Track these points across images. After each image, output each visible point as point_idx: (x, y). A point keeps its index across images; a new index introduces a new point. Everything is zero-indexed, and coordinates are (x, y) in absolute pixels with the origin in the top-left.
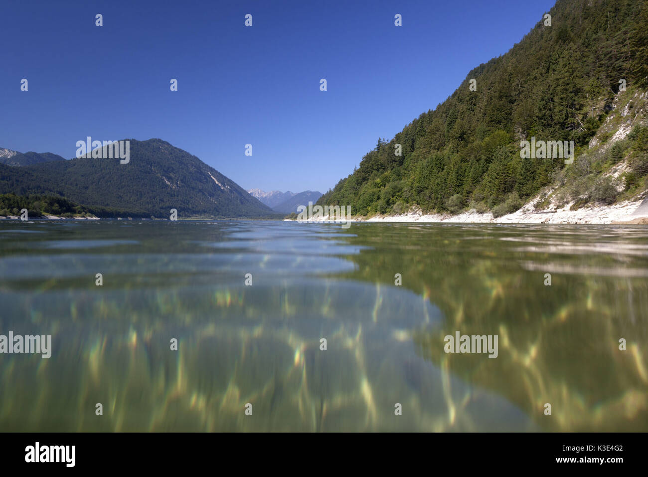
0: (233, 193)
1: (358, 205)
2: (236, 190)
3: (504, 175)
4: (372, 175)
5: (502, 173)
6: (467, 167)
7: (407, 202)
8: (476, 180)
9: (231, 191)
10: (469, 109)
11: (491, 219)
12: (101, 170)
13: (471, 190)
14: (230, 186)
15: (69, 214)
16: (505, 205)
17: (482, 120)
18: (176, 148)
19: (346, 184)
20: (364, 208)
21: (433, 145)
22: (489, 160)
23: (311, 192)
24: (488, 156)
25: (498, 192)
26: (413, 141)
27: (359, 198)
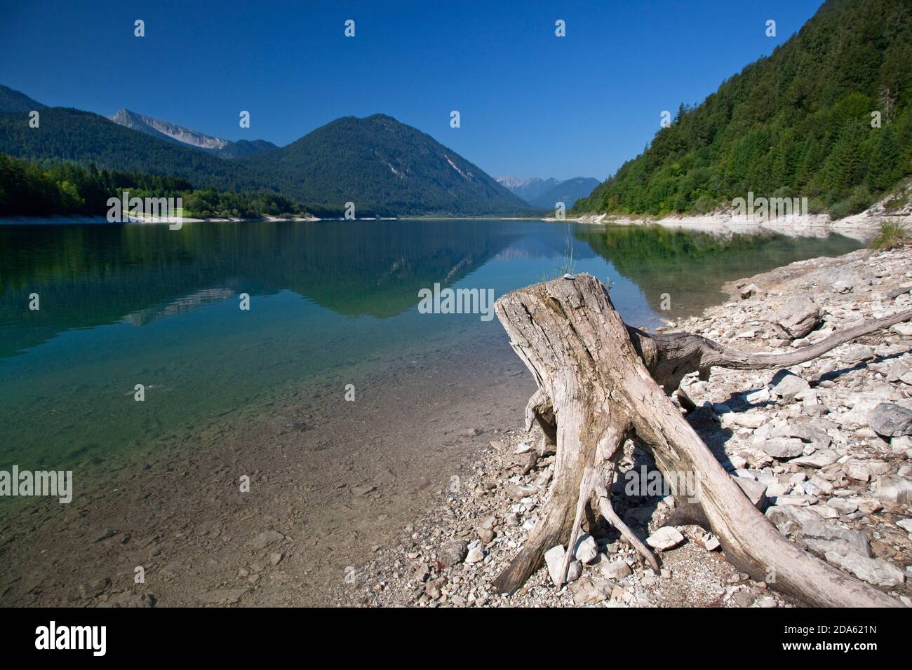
0: (477, 182)
1: (646, 201)
2: (481, 179)
3: (852, 161)
4: (668, 158)
5: (850, 158)
6: (802, 148)
7: (715, 197)
8: (814, 167)
9: (474, 179)
10: (815, 60)
11: (826, 223)
12: (318, 159)
13: (804, 181)
14: (473, 173)
15: (288, 214)
16: (847, 203)
17: (833, 76)
18: (404, 125)
19: (631, 170)
20: (655, 205)
21: (757, 115)
22: (833, 138)
23: (583, 179)
24: (835, 131)
25: (842, 184)
26: (731, 108)
27: (649, 190)
